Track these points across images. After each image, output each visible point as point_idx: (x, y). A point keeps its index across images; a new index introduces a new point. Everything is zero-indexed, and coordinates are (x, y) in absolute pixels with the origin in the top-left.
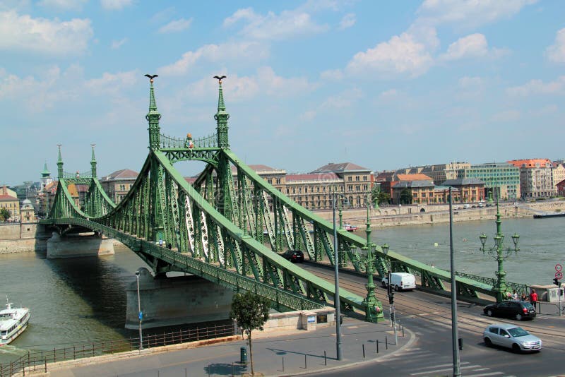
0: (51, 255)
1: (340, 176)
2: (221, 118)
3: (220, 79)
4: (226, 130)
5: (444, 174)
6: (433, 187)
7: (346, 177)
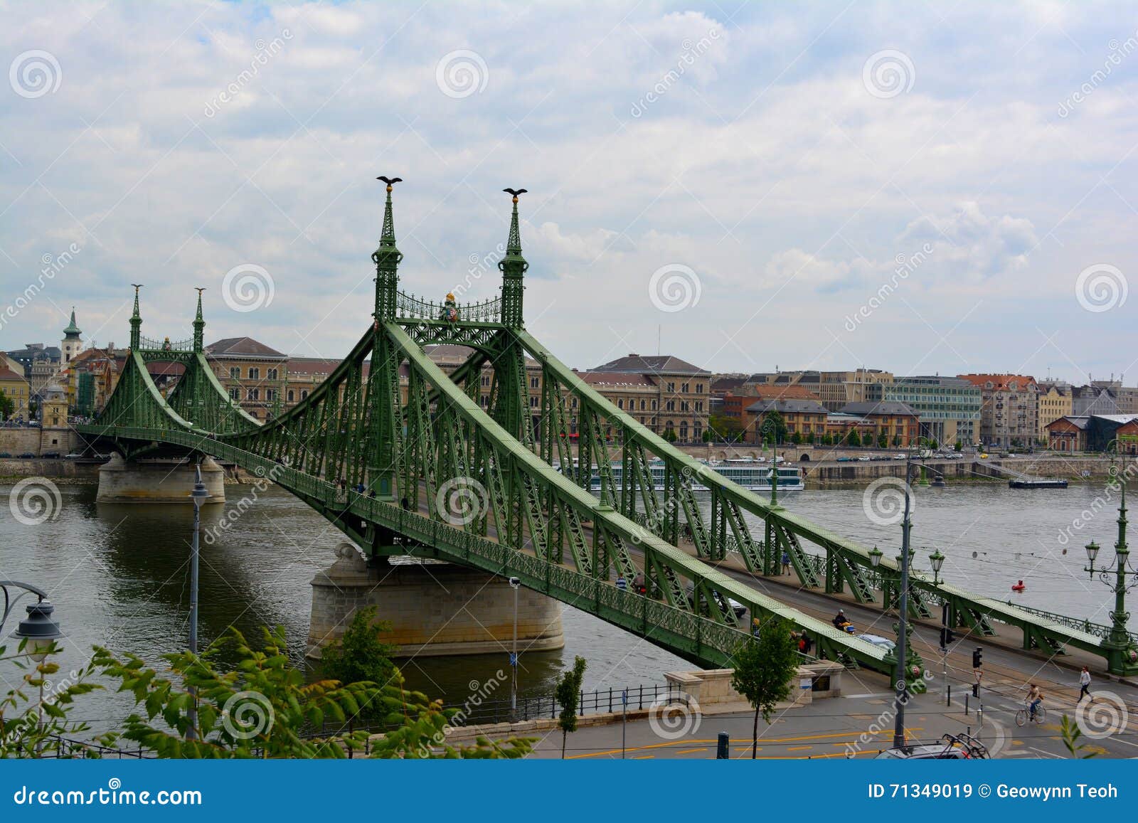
0: (105, 496)
1: (649, 379)
2: (514, 268)
3: (515, 194)
4: (519, 292)
5: (842, 389)
6: (823, 415)
7: (664, 383)
